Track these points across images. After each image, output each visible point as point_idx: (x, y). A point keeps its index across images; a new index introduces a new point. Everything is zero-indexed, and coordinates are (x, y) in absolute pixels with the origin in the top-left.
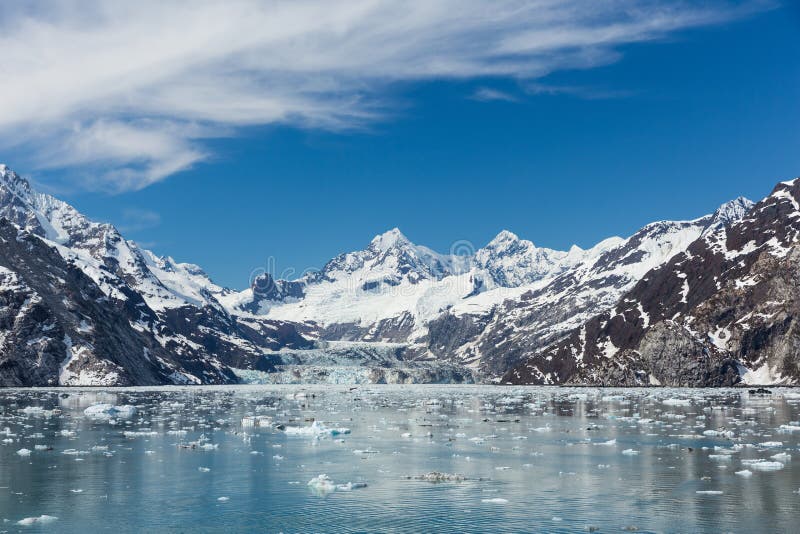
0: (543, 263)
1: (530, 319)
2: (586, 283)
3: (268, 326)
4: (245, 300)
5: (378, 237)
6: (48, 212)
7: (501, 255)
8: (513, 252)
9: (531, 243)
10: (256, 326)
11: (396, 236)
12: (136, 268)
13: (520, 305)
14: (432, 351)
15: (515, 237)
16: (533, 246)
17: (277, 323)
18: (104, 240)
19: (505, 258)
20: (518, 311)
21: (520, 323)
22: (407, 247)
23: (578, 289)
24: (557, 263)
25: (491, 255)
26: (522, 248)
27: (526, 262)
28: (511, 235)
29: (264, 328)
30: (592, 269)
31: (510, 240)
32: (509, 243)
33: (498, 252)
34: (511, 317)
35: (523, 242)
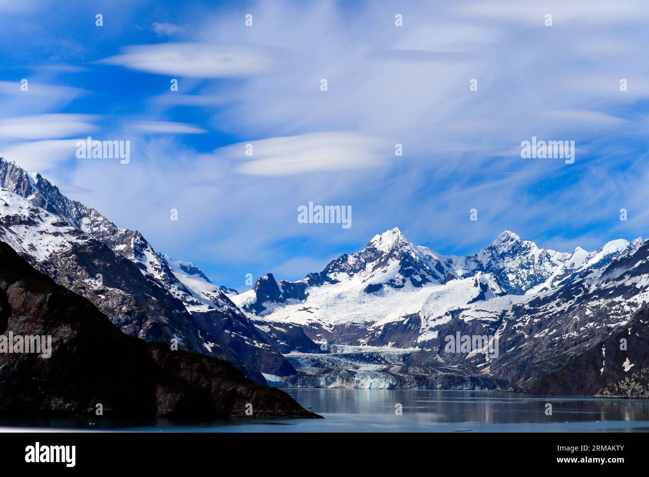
0: (547, 264)
1: (540, 326)
2: (595, 293)
3: (278, 328)
4: (248, 302)
5: (377, 237)
6: (78, 219)
7: (503, 256)
8: (515, 253)
9: (534, 244)
10: (266, 329)
11: (395, 236)
12: (163, 273)
13: (529, 312)
14: (441, 357)
15: (517, 238)
16: (536, 247)
17: (286, 326)
18: (132, 246)
19: (507, 259)
20: (528, 318)
21: (531, 330)
22: (408, 247)
23: (588, 297)
24: (561, 265)
25: (492, 256)
26: (524, 249)
27: (529, 264)
28: (513, 235)
29: (273, 331)
30: (601, 278)
31: (512, 240)
32: (511, 243)
33: (500, 252)
34: (520, 324)
35: (525, 242)
